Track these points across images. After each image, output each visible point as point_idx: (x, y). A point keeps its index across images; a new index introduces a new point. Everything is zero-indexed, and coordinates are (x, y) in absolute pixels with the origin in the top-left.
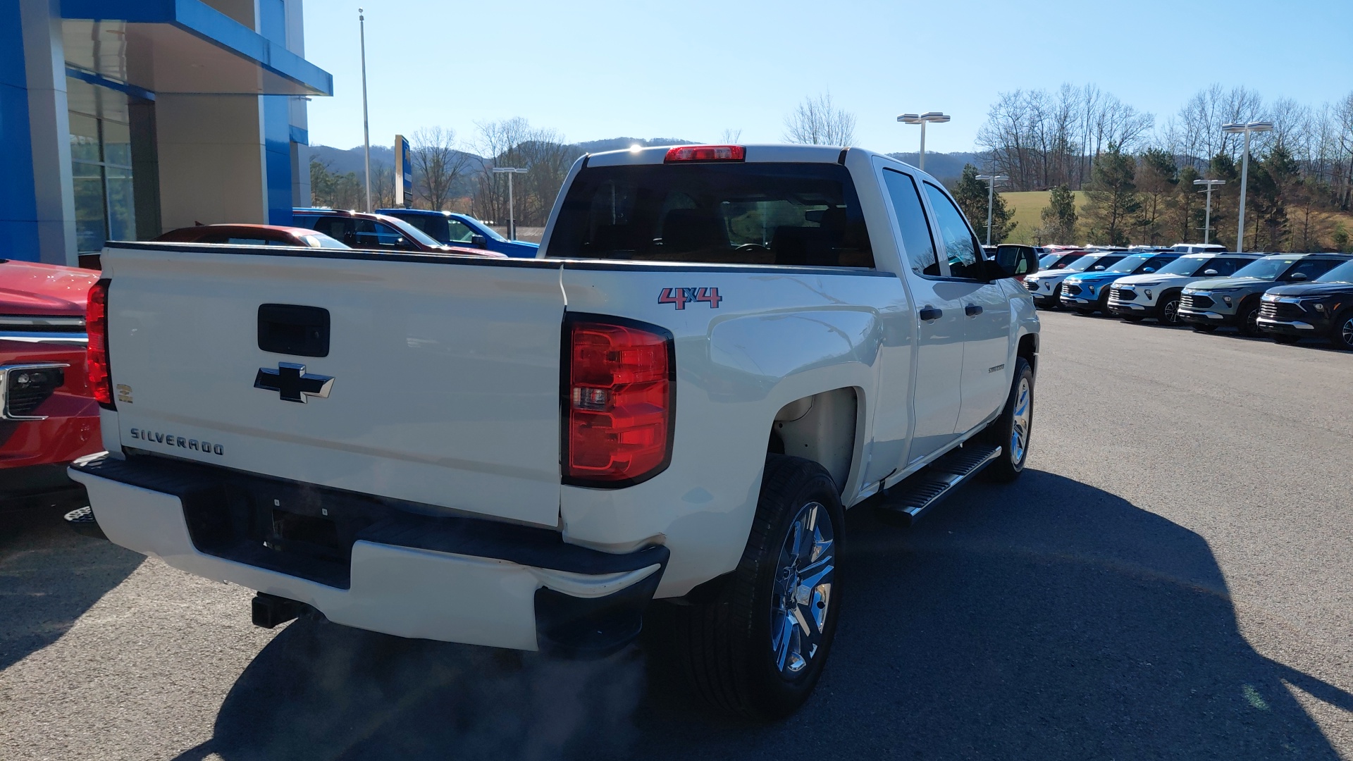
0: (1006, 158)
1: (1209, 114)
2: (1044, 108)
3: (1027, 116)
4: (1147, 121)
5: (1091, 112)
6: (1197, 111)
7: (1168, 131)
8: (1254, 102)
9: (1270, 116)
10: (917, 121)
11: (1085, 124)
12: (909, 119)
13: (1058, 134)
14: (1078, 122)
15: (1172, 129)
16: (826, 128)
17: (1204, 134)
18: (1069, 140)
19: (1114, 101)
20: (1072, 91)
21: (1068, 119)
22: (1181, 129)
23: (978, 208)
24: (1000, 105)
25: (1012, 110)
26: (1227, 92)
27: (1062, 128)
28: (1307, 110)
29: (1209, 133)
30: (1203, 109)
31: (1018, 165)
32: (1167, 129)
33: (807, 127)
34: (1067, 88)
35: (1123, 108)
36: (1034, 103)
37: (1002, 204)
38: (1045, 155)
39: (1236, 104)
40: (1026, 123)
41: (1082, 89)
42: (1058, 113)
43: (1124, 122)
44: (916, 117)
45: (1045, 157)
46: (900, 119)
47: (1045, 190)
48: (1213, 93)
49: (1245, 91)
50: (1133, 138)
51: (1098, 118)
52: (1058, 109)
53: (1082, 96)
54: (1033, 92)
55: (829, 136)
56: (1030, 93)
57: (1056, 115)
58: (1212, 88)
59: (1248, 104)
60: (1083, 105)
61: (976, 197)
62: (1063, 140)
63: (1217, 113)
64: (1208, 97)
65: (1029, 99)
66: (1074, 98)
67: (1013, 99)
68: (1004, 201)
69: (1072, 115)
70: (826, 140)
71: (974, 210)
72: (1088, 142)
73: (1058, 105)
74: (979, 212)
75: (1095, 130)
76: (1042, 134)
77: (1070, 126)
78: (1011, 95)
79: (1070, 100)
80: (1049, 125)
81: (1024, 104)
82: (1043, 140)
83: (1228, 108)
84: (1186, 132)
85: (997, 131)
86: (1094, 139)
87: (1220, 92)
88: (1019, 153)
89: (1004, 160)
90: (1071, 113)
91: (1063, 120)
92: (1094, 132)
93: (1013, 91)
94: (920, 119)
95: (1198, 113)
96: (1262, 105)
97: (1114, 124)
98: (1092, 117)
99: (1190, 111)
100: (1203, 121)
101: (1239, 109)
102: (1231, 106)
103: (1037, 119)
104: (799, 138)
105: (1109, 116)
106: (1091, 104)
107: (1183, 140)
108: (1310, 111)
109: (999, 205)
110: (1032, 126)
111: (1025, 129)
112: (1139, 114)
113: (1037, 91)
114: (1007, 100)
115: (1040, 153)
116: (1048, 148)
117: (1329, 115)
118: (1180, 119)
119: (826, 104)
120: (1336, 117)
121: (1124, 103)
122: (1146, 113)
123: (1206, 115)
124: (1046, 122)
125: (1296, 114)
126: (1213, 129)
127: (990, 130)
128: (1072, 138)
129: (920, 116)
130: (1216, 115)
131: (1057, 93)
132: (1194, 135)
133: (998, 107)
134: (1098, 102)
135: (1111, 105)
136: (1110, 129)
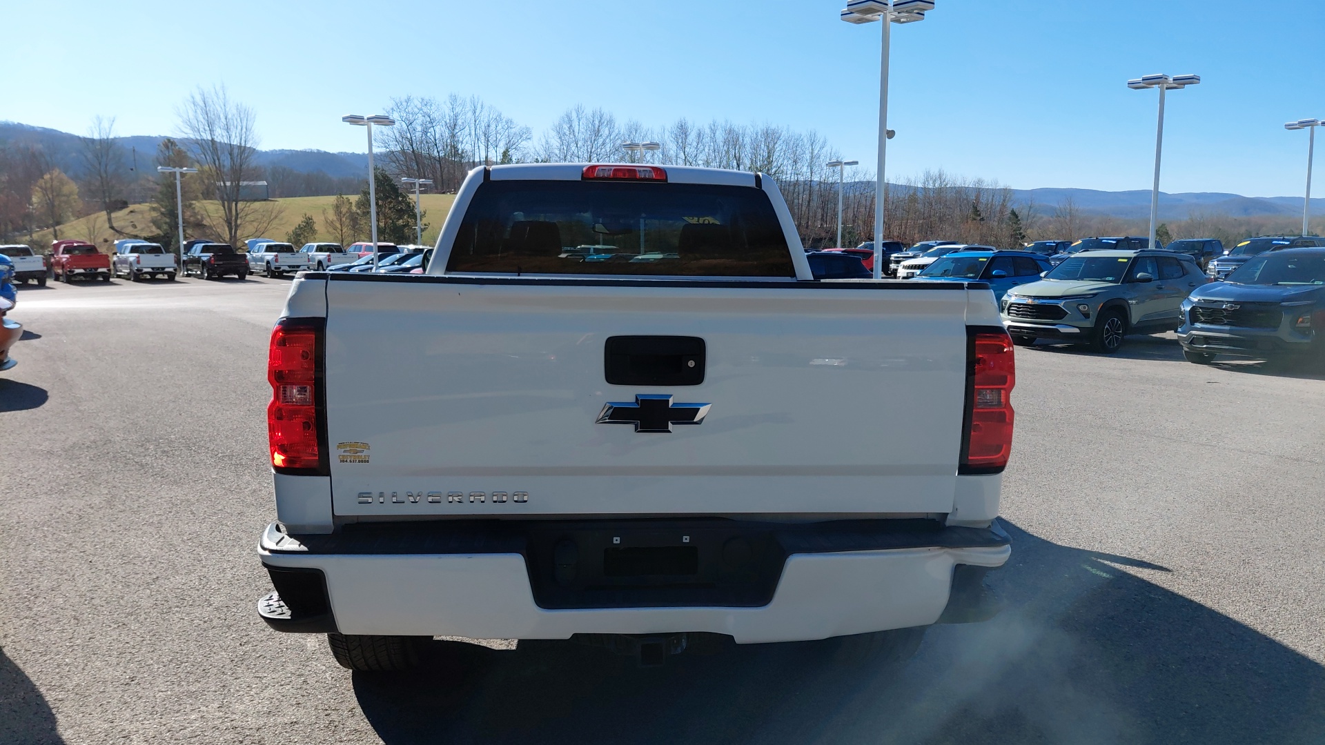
0: (402, 161)
1: (576, 130)
2: (435, 115)
3: (419, 121)
4: (526, 134)
5: (477, 121)
6: (566, 127)
7: (544, 144)
8: (610, 122)
9: (623, 135)
10: (362, 123)
11: (473, 132)
12: (354, 120)
13: (449, 141)
14: (467, 131)
15: (547, 142)
16: (223, 120)
17: (573, 148)
18: (460, 147)
19: (497, 114)
20: (459, 102)
21: (457, 127)
22: (555, 142)
23: (390, 209)
24: (392, 109)
25: (405, 115)
26: (588, 111)
27: (453, 136)
28: (650, 131)
29: (577, 146)
30: (571, 126)
31: (416, 168)
32: (543, 141)
33: (201, 118)
34: (454, 99)
35: (504, 120)
36: (425, 109)
37: (413, 206)
38: (440, 160)
39: (597, 122)
40: (419, 128)
41: (468, 100)
42: (448, 121)
43: (506, 133)
44: (362, 118)
45: (439, 161)
46: (345, 119)
47: (444, 193)
48: (577, 112)
49: (602, 112)
50: (515, 148)
51: (483, 128)
52: (447, 117)
53: (469, 107)
54: (423, 100)
55: (228, 130)
56: (420, 100)
57: (446, 122)
58: (577, 108)
59: (605, 123)
60: (470, 114)
61: (387, 198)
62: (455, 148)
63: (583, 130)
64: (574, 115)
65: (419, 106)
66: (461, 107)
67: (405, 104)
68: (415, 203)
69: (460, 123)
70: (225, 133)
71: (387, 210)
72: (477, 150)
73: (447, 113)
74: (392, 212)
75: (483, 138)
76: (436, 140)
77: (459, 133)
78: (403, 99)
79: (458, 110)
80: (440, 131)
81: (416, 110)
82: (436, 145)
83: (590, 126)
84: (559, 145)
85: (392, 135)
86: (483, 148)
87: (583, 112)
88: (415, 157)
89: (401, 163)
90: (460, 122)
91: (453, 127)
92: (483, 141)
93: (404, 97)
94: (366, 121)
95: (567, 128)
96: (616, 125)
97: (498, 135)
98: (478, 127)
99: (560, 126)
100: (571, 136)
101: (599, 126)
102: (593, 125)
103: (429, 125)
104: (193, 128)
105: (493, 127)
106: (477, 114)
107: (557, 152)
108: (652, 133)
109: (410, 207)
110: (425, 132)
111: (418, 134)
112: (518, 127)
113: (427, 98)
114: (399, 105)
115: (434, 158)
116: (442, 154)
117: (666, 137)
118: (554, 134)
119: (221, 94)
120: (671, 138)
121: (506, 115)
122: (524, 126)
123: (574, 131)
124: (437, 129)
125: (642, 134)
126: (580, 144)
127: (385, 133)
128: (463, 145)
129: (365, 118)
130: (581, 130)
131: (445, 102)
132: (565, 149)
133: (391, 111)
134: (482, 113)
135: (494, 117)
136: (495, 139)
